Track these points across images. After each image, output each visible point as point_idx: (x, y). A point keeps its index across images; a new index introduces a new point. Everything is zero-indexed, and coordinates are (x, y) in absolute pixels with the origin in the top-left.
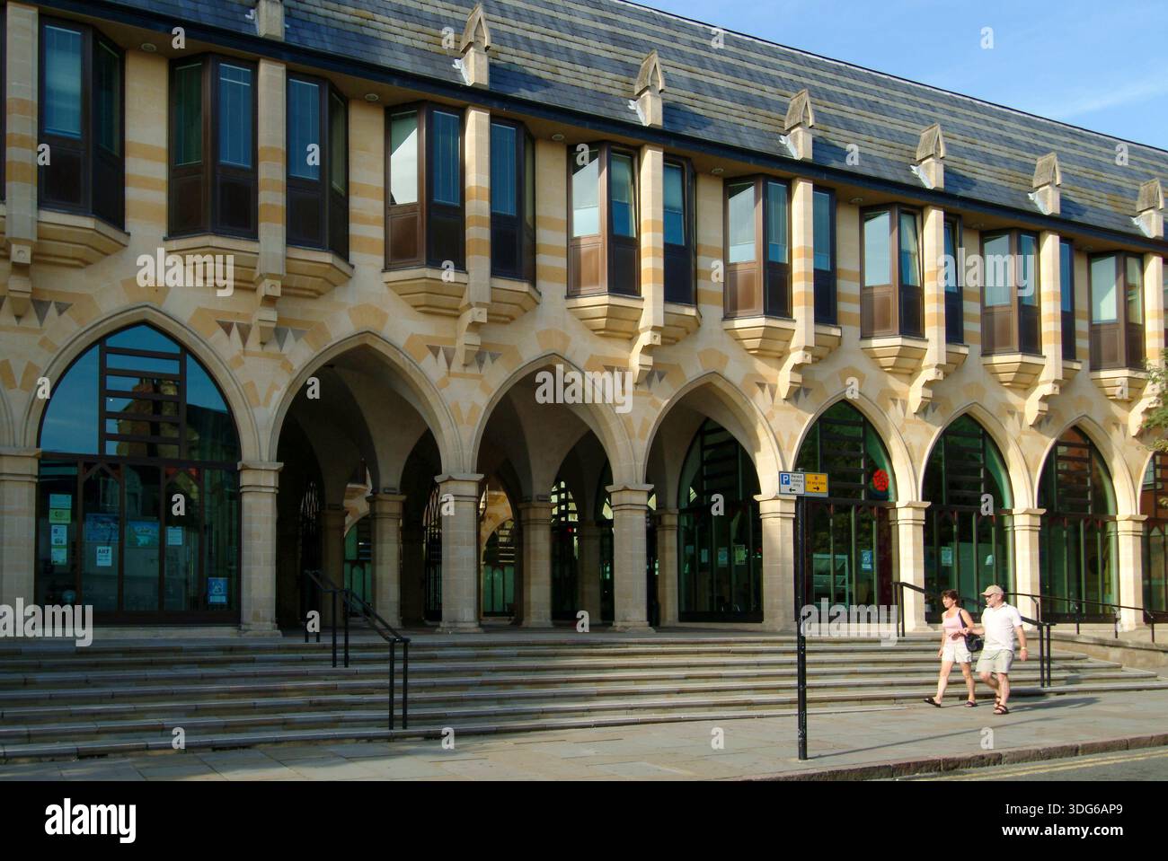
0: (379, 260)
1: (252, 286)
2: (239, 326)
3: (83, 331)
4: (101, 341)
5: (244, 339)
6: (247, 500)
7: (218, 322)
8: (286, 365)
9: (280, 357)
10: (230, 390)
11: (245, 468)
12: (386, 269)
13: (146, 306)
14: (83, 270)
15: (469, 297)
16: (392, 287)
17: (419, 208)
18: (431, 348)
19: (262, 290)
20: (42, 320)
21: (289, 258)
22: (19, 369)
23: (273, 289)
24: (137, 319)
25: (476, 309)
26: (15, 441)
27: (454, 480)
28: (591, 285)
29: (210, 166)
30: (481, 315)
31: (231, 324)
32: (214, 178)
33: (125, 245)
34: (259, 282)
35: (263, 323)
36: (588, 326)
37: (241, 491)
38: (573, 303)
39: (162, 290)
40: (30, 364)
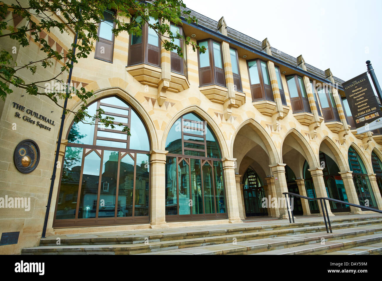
0: (251, 99)
1: (223, 102)
2: (220, 114)
3: (179, 112)
4: (181, 117)
5: (221, 118)
6: (226, 171)
7: (214, 112)
8: (233, 127)
9: (231, 124)
10: (219, 134)
11: (226, 160)
12: (252, 102)
13: (196, 106)
14: (178, 93)
15: (278, 109)
16: (255, 107)
17: (261, 85)
18: (267, 125)
19: (228, 103)
20: (167, 108)
21: (236, 94)
22: (160, 123)
23: (233, 102)
24: (192, 110)
25: (281, 113)
26: (160, 148)
27: (279, 165)
28: (299, 110)
29: (213, 67)
30: (282, 115)
31: (218, 113)
32: (214, 70)
33: (189, 88)
34: (227, 100)
35: (228, 113)
36: (299, 122)
37: (224, 168)
38: (295, 115)
39: (199, 101)
40: (163, 122)
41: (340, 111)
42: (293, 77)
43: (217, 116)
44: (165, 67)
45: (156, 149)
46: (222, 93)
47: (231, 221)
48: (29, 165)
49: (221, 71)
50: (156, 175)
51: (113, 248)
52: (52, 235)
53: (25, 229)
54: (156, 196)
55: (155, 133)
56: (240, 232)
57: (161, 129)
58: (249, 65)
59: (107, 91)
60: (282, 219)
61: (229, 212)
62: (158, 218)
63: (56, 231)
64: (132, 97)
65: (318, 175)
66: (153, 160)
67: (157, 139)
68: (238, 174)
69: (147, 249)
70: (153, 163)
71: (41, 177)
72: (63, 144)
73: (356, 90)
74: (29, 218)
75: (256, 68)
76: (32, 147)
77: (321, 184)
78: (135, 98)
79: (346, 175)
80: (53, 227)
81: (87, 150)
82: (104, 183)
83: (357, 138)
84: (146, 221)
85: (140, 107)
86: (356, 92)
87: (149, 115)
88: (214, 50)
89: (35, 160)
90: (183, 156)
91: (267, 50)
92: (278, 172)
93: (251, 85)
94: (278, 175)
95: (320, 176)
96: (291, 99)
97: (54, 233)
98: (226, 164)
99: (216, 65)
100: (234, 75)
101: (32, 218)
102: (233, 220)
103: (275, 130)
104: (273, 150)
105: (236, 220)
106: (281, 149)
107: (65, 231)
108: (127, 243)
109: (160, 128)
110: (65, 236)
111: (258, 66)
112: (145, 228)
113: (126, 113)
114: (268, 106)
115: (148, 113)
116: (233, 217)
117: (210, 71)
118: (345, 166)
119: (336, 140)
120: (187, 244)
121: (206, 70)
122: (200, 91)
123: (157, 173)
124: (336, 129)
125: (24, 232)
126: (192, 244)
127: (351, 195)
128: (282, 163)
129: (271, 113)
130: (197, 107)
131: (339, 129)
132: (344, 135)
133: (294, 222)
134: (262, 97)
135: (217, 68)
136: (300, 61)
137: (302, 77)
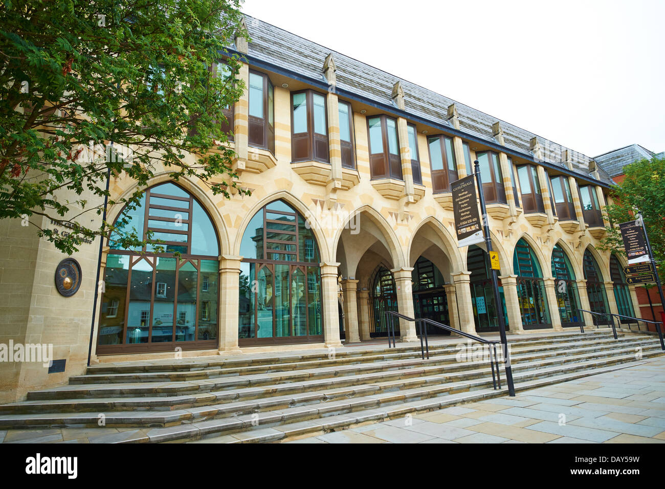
0: (369, 175)
1: (325, 184)
2: (320, 201)
3: (260, 202)
4: (264, 207)
5: (322, 207)
6: (325, 280)
7: (312, 199)
10: (317, 230)
11: (325, 265)
12: (371, 180)
13: (285, 191)
14: (259, 174)
15: (406, 191)
16: (374, 187)
17: (384, 155)
18: (390, 213)
19: (331, 186)
20: (243, 196)
21: (343, 173)
22: (233, 218)
23: (338, 185)
24: (279, 197)
25: (410, 197)
26: (232, 253)
27: (403, 270)
28: (443, 189)
29: (312, 133)
30: (411, 199)
31: (317, 200)
32: (313, 138)
33: (276, 165)
34: (329, 182)
35: (331, 200)
36: (441, 206)
37: (322, 276)
38: (436, 196)
39: (290, 184)
40: (238, 216)
41: (507, 188)
42: (438, 139)
43: (316, 204)
44: (240, 140)
45: (227, 254)
46: (322, 172)
47: (327, 345)
48: (71, 286)
49: (323, 139)
50: (226, 288)
51: (169, 375)
52: (96, 363)
53: (71, 356)
54: (225, 316)
55: (225, 231)
56: (319, 359)
57: (234, 227)
58: (370, 124)
59: (159, 177)
60: (402, 342)
61: (326, 333)
62: (229, 342)
63: (100, 359)
64: (194, 184)
65: (462, 282)
66: (223, 269)
67: (228, 241)
68: (354, 278)
69: (204, 375)
70: (222, 272)
71: (84, 299)
72: (104, 252)
73: (463, 194)
74: (74, 345)
75: (380, 128)
76: (73, 265)
77: (465, 294)
78: (198, 186)
79: (507, 281)
80: (96, 354)
81: (135, 258)
82: (158, 283)
83: (534, 226)
84: (214, 346)
85: (204, 197)
86: (462, 196)
87: (217, 207)
88: (315, 106)
89: (77, 280)
90: (265, 261)
91: (398, 100)
92: (402, 279)
93: (370, 154)
94: (401, 283)
95: (465, 284)
96: (433, 172)
97: (98, 361)
98: (325, 271)
99: (317, 131)
100: (343, 143)
101: (78, 345)
102: (330, 343)
103: (402, 220)
104: (397, 249)
105: (333, 343)
106: (409, 247)
107: (111, 359)
108: (184, 370)
109: (233, 225)
110: (112, 364)
111: (382, 125)
112: (212, 355)
113: (185, 205)
114: (392, 187)
115: (216, 206)
116: (331, 340)
117: (306, 140)
118: (507, 267)
119: (498, 231)
120: (249, 371)
121: (301, 138)
122: (292, 168)
123: (228, 286)
124: (499, 214)
125: (70, 360)
126: (255, 371)
127: (511, 308)
128: (408, 266)
129: (398, 196)
130: (287, 192)
131: (503, 215)
132: (511, 223)
133: (394, 347)
134: (384, 174)
135: (317, 134)
136: (451, 112)
137: (452, 138)
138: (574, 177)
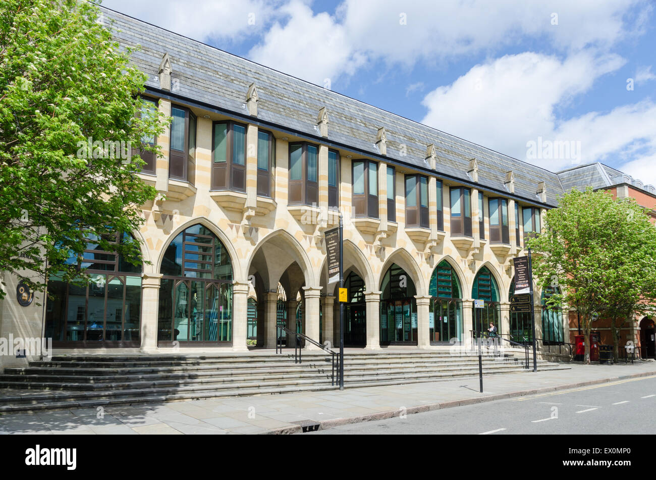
0: (286, 201)
1: (241, 211)
2: (236, 226)
4: (184, 231)
5: (237, 231)
6: (236, 296)
7: (228, 224)
9: (250, 238)
10: (232, 251)
11: (237, 283)
13: (203, 217)
16: (290, 212)
17: (302, 182)
18: (304, 236)
20: (164, 222)
22: (155, 242)
23: (252, 212)
24: (198, 222)
28: (361, 213)
29: (230, 164)
30: (324, 225)
31: (233, 225)
33: (196, 194)
37: (234, 292)
38: (354, 220)
39: (208, 211)
40: (159, 240)
41: (431, 212)
43: (232, 229)
45: (149, 272)
48: (27, 299)
50: (147, 301)
55: (147, 253)
61: (235, 340)
66: (145, 284)
68: (275, 291)
70: (144, 287)
77: (373, 311)
79: (421, 301)
83: (459, 249)
89: (31, 295)
90: (183, 278)
91: (321, 127)
95: (375, 302)
98: (237, 287)
102: (237, 348)
103: (316, 243)
105: (240, 348)
106: (320, 267)
109: (155, 248)
118: (422, 288)
119: (418, 253)
122: (211, 196)
123: (149, 298)
124: (420, 238)
128: (317, 285)
130: (205, 218)
132: (431, 247)
133: (281, 353)
134: (300, 200)
136: (379, 136)
137: (377, 164)
138: (514, 200)
